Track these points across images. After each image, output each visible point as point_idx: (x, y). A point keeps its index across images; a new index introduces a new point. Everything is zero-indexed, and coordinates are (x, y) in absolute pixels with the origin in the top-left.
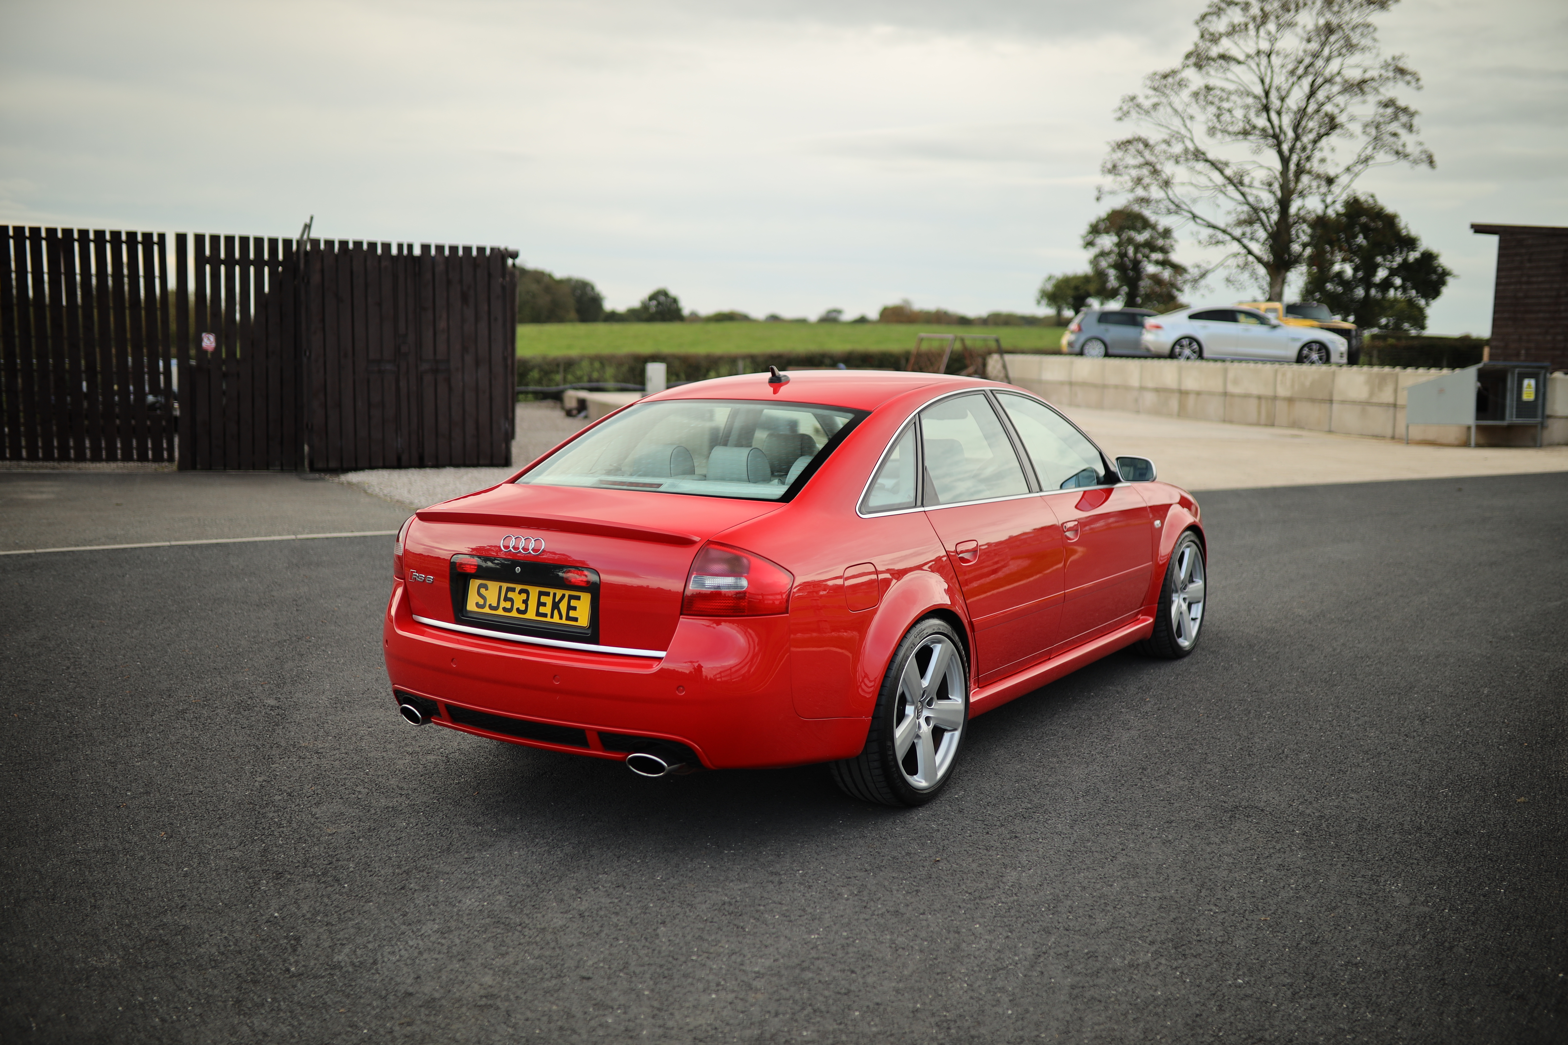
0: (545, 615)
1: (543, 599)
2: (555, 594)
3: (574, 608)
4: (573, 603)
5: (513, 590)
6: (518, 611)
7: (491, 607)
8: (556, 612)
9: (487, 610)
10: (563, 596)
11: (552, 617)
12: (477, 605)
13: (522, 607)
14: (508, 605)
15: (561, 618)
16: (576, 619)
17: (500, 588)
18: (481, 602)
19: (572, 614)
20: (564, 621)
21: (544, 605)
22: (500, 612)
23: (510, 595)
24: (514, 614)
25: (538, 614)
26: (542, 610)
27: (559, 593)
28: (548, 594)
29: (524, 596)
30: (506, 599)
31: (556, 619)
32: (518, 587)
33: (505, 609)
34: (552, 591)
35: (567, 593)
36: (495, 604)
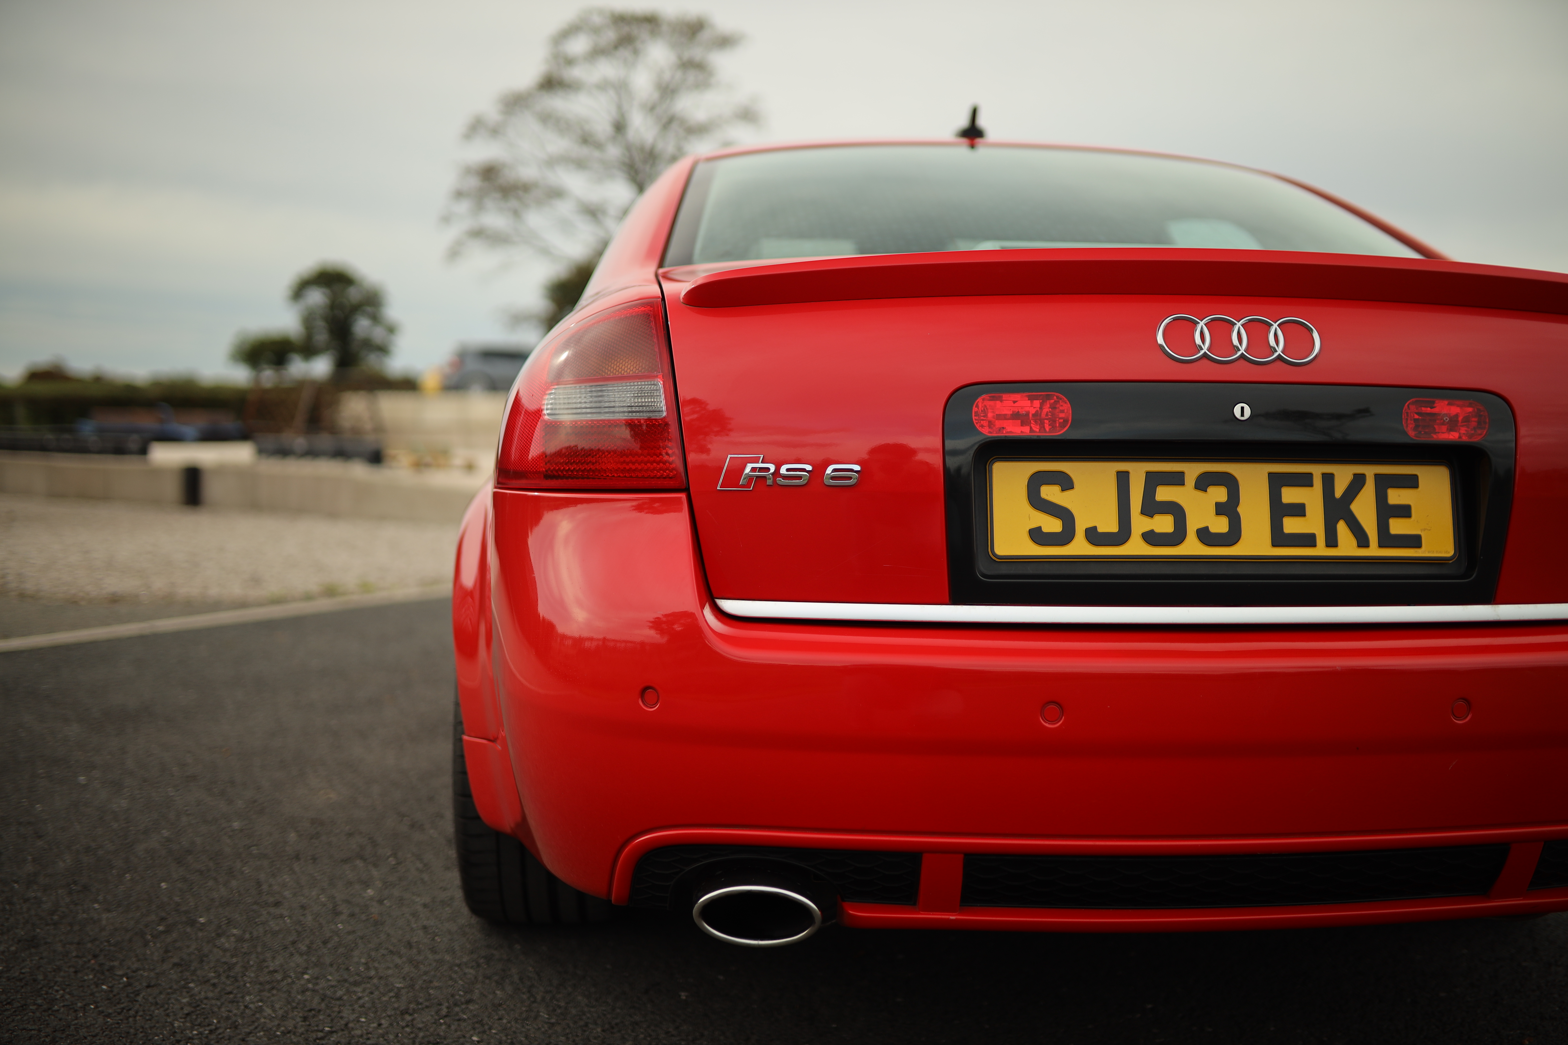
0: (1309, 540)
1: (1290, 495)
2: (1328, 480)
3: (1404, 511)
4: (1396, 497)
5: (1177, 479)
6: (1204, 535)
7: (1093, 536)
8: (1342, 528)
9: (1079, 547)
10: (1358, 482)
11: (1332, 541)
12: (1037, 535)
13: (1220, 525)
14: (1164, 524)
15: (1363, 541)
16: (1415, 541)
17: (1123, 479)
18: (1053, 525)
19: (1397, 526)
20: (1374, 551)
21: (1299, 510)
22: (1135, 547)
23: (1163, 494)
24: (1192, 547)
25: (1279, 538)
26: (1291, 525)
27: (1343, 475)
28: (1305, 481)
29: (1219, 494)
30: (1151, 508)
31: (1347, 546)
32: (1192, 470)
33: (1150, 538)
34: (1317, 470)
35: (1370, 471)
36: (1109, 525)
